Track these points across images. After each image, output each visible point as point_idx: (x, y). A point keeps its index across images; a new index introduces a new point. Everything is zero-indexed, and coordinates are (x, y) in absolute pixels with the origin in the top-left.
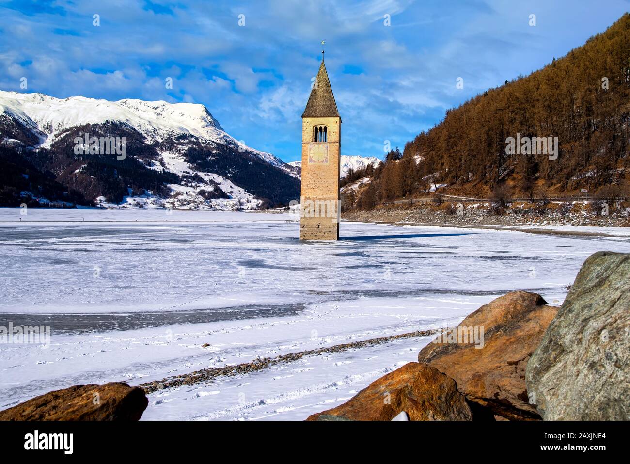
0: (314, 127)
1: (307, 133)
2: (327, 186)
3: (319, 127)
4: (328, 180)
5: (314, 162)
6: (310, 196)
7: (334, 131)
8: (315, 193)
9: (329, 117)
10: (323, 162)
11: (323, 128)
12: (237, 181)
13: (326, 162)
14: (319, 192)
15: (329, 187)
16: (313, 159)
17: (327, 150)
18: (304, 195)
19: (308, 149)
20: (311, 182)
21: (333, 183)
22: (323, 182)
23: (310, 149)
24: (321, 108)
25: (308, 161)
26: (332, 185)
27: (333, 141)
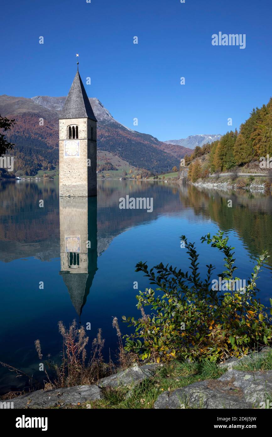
0: (68, 127)
1: (63, 132)
2: (79, 175)
3: (72, 126)
4: (79, 170)
5: (69, 155)
6: (66, 183)
7: (83, 130)
8: (69, 181)
9: (79, 118)
10: (75, 155)
11: (75, 128)
12: (125, 157)
13: (78, 155)
14: (73, 180)
15: (81, 176)
16: (68, 153)
17: (78, 145)
18: (62, 182)
19: (64, 145)
20: (66, 172)
21: (84, 173)
22: (75, 172)
23: (66, 145)
24: (74, 110)
25: (64, 154)
26: (83, 174)
27: (83, 138)
